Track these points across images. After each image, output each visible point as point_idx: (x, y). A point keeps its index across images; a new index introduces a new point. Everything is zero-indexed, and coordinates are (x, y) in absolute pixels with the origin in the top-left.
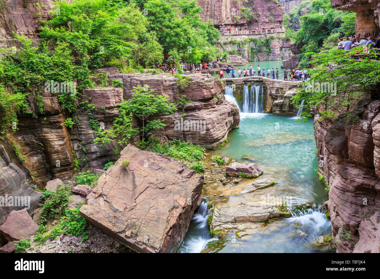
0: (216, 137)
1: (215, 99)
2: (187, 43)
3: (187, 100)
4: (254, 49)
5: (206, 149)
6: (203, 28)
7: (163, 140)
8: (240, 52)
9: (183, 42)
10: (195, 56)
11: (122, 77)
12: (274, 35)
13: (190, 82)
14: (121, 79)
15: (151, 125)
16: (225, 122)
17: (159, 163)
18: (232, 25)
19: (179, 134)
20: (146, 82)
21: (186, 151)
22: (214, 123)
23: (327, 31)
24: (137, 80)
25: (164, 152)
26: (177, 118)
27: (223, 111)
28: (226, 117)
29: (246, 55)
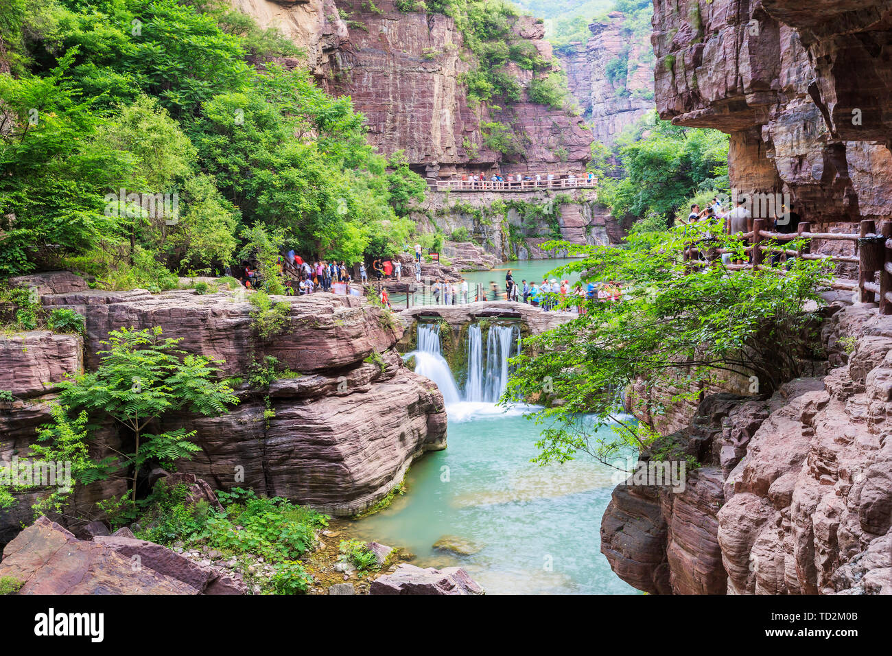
0: (362, 481)
1: (369, 368)
2: (318, 209)
3: (279, 369)
4: (518, 228)
5: (334, 515)
6: (375, 170)
7: (197, 492)
8: (479, 235)
9: (305, 204)
10: (347, 243)
11: (85, 301)
12: (570, 195)
13: (289, 318)
14: (83, 307)
15: (152, 449)
16: (399, 433)
17: (122, 585)
18: (458, 166)
19: (253, 473)
20: (157, 317)
21: (263, 525)
22: (358, 438)
23: (689, 187)
24: (131, 311)
25: (191, 533)
26: (245, 423)
27: (390, 402)
28: (399, 418)
29: (497, 242)
